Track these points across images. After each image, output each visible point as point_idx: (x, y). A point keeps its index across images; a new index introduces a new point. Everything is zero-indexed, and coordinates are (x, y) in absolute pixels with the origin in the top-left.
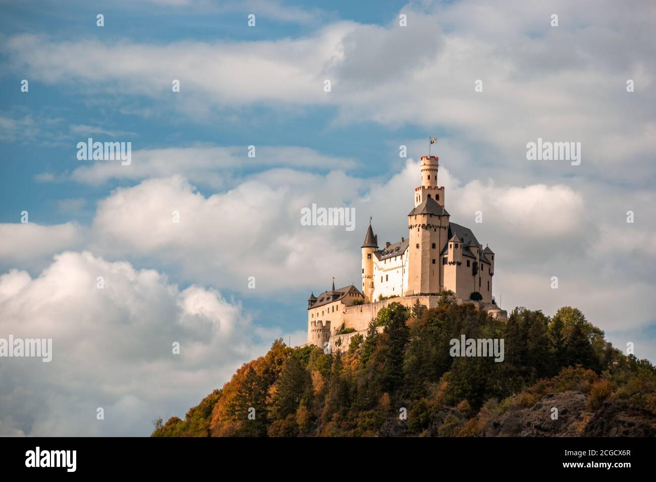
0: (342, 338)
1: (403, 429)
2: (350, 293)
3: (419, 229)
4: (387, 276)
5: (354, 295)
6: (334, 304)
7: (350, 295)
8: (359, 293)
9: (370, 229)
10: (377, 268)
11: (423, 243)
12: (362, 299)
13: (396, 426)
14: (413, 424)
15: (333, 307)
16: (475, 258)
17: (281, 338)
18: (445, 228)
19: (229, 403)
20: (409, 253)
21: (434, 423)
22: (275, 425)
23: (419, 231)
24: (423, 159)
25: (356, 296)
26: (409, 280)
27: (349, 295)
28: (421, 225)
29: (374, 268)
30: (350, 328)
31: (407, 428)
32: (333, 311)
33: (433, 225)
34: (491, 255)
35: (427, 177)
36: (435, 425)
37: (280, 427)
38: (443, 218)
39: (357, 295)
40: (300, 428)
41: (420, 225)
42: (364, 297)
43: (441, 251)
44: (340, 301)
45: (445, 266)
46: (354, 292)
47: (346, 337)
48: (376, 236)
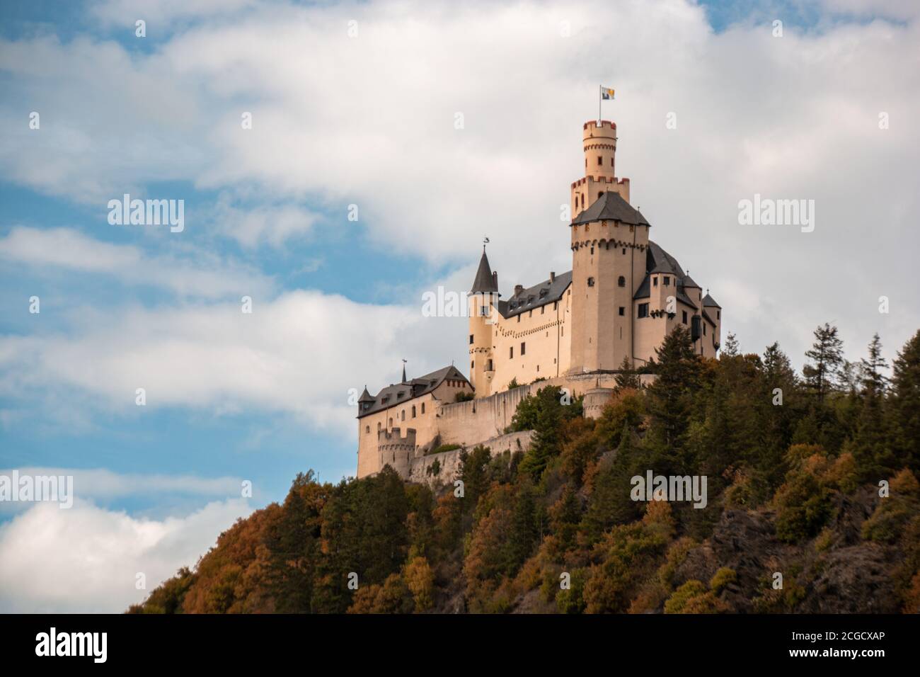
0: (441, 459)
1: (764, 533)
2: (448, 379)
3: (592, 249)
4: (523, 345)
5: (456, 384)
6: (417, 402)
7: (449, 385)
8: (465, 381)
9: (485, 260)
10: (500, 333)
11: (601, 276)
12: (471, 391)
13: (749, 528)
14: (791, 522)
15: (414, 408)
16: (695, 309)
17: (311, 470)
18: (642, 250)
19: (220, 585)
20: (573, 297)
21: (846, 514)
22: (361, 595)
23: (592, 253)
24: (589, 126)
25: (459, 386)
26: (572, 348)
27: (446, 383)
28: (598, 241)
29: (494, 333)
30: (450, 444)
31: (773, 533)
32: (414, 415)
33: (620, 242)
34: (717, 310)
35: (596, 161)
36: (850, 519)
37: (372, 599)
38: (638, 229)
39: (461, 384)
40: (417, 598)
41: (595, 241)
42: (473, 389)
43: (635, 291)
44: (430, 395)
45: (644, 320)
46: (457, 378)
47: (452, 457)
48: (495, 276)
